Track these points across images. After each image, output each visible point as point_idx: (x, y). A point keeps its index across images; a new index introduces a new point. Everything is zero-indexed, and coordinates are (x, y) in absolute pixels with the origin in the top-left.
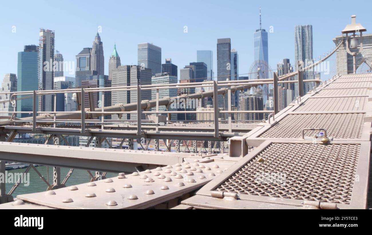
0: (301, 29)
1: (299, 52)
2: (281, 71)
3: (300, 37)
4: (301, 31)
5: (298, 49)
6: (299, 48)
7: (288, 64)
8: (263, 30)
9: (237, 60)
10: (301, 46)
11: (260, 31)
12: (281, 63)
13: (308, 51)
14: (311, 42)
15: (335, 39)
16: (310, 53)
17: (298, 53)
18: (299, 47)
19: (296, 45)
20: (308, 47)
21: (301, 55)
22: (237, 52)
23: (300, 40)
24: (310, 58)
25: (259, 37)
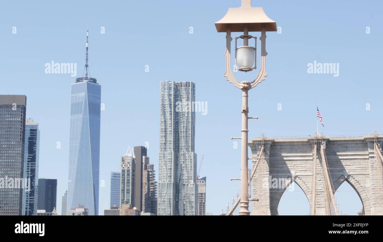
0: (173, 89)
1: (168, 135)
2: (128, 171)
3: (170, 105)
4: (172, 93)
5: (166, 129)
6: (168, 127)
7: (144, 157)
8: (91, 79)
9: (35, 144)
10: (171, 124)
11: (85, 81)
12: (130, 155)
13: (186, 134)
14: (192, 117)
15: (252, 142)
16: (190, 138)
17: (165, 136)
18: (168, 125)
19: (163, 120)
20: (185, 125)
21: (172, 142)
22: (37, 126)
23: (171, 112)
24: (190, 150)
25: (83, 95)
